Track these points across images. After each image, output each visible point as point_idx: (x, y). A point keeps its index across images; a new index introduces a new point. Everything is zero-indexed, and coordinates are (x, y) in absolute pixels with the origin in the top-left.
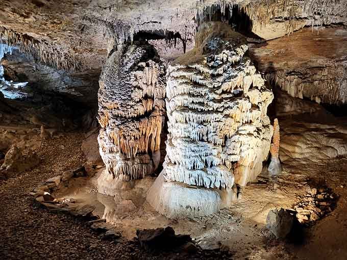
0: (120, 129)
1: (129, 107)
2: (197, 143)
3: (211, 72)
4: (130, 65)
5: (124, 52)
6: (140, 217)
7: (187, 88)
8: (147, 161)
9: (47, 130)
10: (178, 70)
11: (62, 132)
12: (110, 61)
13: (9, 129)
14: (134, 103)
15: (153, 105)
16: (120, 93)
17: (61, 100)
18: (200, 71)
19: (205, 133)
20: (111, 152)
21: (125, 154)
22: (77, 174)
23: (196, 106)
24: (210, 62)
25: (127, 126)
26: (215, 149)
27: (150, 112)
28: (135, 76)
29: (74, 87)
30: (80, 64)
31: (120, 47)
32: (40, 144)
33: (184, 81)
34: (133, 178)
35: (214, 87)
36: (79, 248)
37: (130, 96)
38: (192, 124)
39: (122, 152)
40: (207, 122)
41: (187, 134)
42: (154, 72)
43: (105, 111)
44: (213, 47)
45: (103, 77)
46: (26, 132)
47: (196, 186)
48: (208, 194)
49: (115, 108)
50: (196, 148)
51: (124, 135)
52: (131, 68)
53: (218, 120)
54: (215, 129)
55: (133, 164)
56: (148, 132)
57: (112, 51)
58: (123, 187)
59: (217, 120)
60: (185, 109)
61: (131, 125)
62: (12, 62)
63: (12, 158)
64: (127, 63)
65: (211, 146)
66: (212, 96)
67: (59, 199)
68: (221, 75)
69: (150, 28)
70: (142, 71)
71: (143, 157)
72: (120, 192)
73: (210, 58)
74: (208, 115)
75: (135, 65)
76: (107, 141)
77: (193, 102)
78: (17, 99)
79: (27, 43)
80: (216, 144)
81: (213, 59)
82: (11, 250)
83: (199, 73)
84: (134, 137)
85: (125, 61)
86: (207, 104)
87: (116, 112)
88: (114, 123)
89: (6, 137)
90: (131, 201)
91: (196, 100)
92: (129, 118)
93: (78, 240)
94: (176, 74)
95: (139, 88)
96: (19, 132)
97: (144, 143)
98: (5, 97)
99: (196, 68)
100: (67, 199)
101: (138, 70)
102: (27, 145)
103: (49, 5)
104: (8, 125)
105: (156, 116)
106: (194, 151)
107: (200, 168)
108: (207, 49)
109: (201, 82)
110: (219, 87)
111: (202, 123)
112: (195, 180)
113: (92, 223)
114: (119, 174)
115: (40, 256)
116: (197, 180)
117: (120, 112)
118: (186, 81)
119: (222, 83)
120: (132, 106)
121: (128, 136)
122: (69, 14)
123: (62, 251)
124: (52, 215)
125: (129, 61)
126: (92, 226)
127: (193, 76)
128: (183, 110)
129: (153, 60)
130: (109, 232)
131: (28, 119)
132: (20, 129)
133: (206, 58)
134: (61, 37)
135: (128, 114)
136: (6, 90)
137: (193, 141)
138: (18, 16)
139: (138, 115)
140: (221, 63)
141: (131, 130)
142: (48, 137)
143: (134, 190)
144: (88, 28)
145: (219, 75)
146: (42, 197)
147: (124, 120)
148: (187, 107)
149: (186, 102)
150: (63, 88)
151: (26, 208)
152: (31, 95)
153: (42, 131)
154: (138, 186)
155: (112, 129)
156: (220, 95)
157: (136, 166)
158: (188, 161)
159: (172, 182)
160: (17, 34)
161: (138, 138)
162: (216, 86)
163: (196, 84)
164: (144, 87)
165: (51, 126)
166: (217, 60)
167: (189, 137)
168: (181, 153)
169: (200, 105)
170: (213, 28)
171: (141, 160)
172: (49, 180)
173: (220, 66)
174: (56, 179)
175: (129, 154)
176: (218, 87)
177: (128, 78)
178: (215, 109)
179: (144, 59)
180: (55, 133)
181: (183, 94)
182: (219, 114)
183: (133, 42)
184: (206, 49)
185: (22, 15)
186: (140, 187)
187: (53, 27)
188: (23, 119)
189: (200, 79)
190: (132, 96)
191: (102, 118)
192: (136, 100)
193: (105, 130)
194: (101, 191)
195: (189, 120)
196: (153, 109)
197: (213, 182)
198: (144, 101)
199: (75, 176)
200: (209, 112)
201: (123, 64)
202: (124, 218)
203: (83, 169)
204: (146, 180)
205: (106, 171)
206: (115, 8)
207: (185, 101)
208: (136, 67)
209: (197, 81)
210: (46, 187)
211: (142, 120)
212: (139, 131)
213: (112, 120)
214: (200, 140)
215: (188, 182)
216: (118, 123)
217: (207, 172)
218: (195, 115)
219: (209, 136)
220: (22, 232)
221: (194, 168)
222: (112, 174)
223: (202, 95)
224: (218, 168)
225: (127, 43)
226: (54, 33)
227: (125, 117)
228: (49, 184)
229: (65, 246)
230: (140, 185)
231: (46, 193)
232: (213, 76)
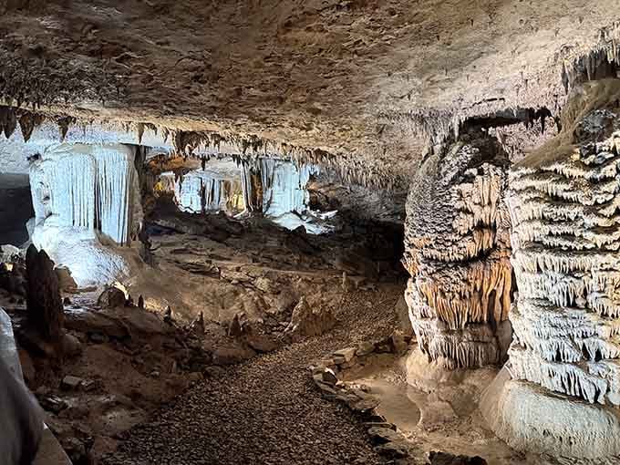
0: (435, 280)
1: (450, 244)
2: (562, 311)
3: (589, 174)
4: (451, 175)
5: (443, 155)
6: (461, 435)
7: (540, 208)
8: (486, 339)
9: (352, 278)
10: (523, 176)
11: (371, 282)
12: (421, 173)
13: (304, 275)
14: (458, 238)
15: (494, 239)
16: (433, 223)
17: (381, 233)
18: (564, 176)
19: (579, 292)
20: (424, 316)
21: (446, 323)
22: (380, 348)
23: (557, 241)
24: (586, 157)
25: (447, 276)
26: (603, 324)
27: (489, 252)
28: (460, 193)
29: (399, 213)
30: (399, 178)
31: (438, 148)
32: (340, 298)
33: (532, 195)
34: (461, 366)
35: (596, 203)
36: (341, 458)
37: (450, 225)
38: (551, 273)
39: (440, 318)
40: (583, 271)
41: (542, 294)
42: (494, 183)
43: (411, 251)
44: (594, 127)
45: (410, 198)
46: (324, 280)
47: (565, 394)
48: (589, 414)
49: (426, 247)
50: (560, 321)
51: (441, 290)
52: (452, 180)
53: (609, 267)
54: (602, 285)
55: (460, 341)
56: (485, 287)
57: (427, 156)
58: (443, 380)
59: (605, 267)
60: (535, 246)
61: (452, 274)
62: (322, 184)
63: (299, 315)
64: (445, 173)
65: (594, 319)
66: (590, 221)
67: (346, 382)
68: (612, 179)
69: (484, 110)
70: (472, 182)
71: (478, 330)
72: (438, 386)
73: (587, 149)
74: (583, 258)
75: (459, 174)
76: (418, 298)
77: (551, 234)
78: (323, 235)
79: (321, 160)
80: (607, 315)
81: (593, 151)
82: (262, 437)
83: (564, 178)
84: (460, 293)
85: (444, 170)
86: (581, 236)
87: (428, 253)
88: (426, 270)
89: (300, 286)
90: (447, 404)
91: (555, 229)
92: (450, 261)
93: (345, 445)
94: (518, 185)
95: (467, 212)
96: (317, 279)
97: (479, 305)
98: (308, 232)
99: (556, 170)
100: (356, 385)
101: (463, 181)
102: (324, 299)
103: (326, 110)
104: (307, 270)
105: (499, 260)
106: (556, 326)
107: (571, 361)
108: (582, 133)
109: (566, 195)
110: (608, 203)
111: (570, 273)
112: (563, 384)
113: (370, 426)
114: (437, 355)
115: (290, 456)
116: (566, 383)
117: (434, 252)
118: (537, 195)
119: (615, 193)
120: (454, 243)
121: (449, 291)
122: (357, 116)
123: (319, 455)
124: (326, 403)
125: (450, 169)
126: (370, 431)
127: (550, 186)
128: (532, 249)
129: (490, 163)
130: (391, 445)
131: (330, 261)
132: (317, 275)
133: (577, 150)
134: (359, 146)
135: (448, 255)
136: (310, 222)
137: (554, 307)
138: (298, 130)
139: (465, 257)
140: (612, 155)
141: (454, 283)
142: (352, 289)
143: (461, 387)
144: (389, 128)
145: (606, 180)
146: (321, 375)
147: (441, 265)
148: (541, 242)
149: (537, 233)
150: (384, 216)
151: (298, 386)
152: (339, 228)
153: (344, 280)
154: (470, 381)
155: (424, 280)
156: (611, 217)
157: (464, 344)
158: (545, 343)
159: (520, 380)
160: (307, 151)
161: (468, 296)
162: (600, 201)
163: (556, 200)
164: (476, 209)
165: (359, 272)
166: (601, 151)
167: (546, 299)
168: (532, 329)
169: (566, 239)
170: (595, 91)
171: (474, 335)
172: (339, 352)
173: (608, 161)
174: (347, 352)
175: (454, 324)
176: (606, 202)
177: (448, 197)
178: (599, 246)
179: (475, 162)
180: (364, 283)
181: (530, 220)
182: (609, 255)
183: (459, 137)
184: (578, 134)
185: (302, 129)
186: (473, 383)
187: (344, 135)
188: (324, 262)
189: (565, 190)
190: (454, 226)
191: (409, 261)
192: (462, 233)
193: (414, 281)
194: (410, 380)
195: (546, 267)
196: (495, 245)
197: (603, 392)
198: (476, 234)
199: (377, 350)
200: (585, 251)
201: (440, 174)
202: (433, 431)
203: (390, 341)
204: (484, 371)
205: (418, 349)
206: (417, 94)
207: (535, 232)
208: (461, 178)
209: (560, 194)
210: (332, 360)
211: (472, 266)
212: (469, 284)
213: (423, 266)
214: (569, 305)
215: (549, 384)
216: (431, 269)
217: (588, 370)
218: (556, 259)
219: (590, 298)
220: (282, 418)
221: (558, 359)
222: (427, 354)
223: (569, 220)
224: (613, 364)
225: (449, 141)
226: (346, 143)
227: (443, 261)
228: (336, 358)
229: (325, 451)
230: (472, 380)
231: (327, 370)
232: (593, 183)
